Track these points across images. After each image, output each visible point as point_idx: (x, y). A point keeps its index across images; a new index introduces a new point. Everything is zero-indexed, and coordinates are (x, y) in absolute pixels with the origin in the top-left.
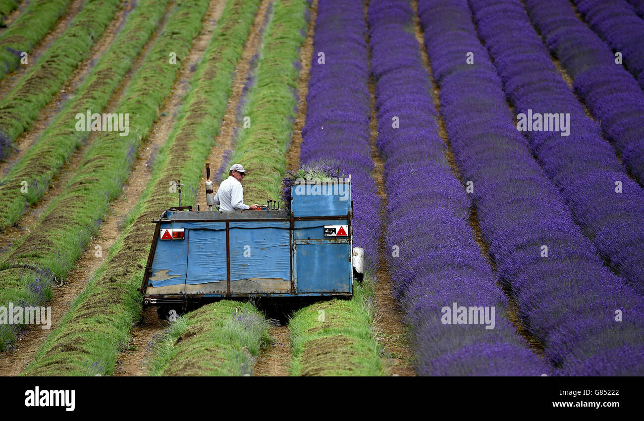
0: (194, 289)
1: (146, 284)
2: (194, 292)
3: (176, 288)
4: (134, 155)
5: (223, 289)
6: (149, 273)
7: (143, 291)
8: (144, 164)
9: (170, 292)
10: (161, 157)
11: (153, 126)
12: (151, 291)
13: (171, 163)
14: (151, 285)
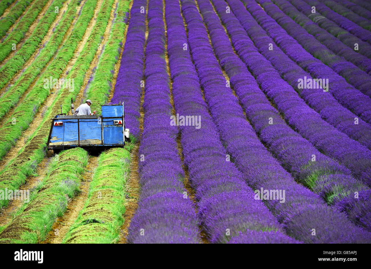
0: (66, 143)
1: (49, 141)
2: (67, 145)
3: (60, 143)
4: (36, 111)
5: (77, 143)
6: (50, 138)
7: (48, 144)
8: (40, 114)
9: (57, 144)
10: (48, 111)
11: (47, 98)
12: (51, 144)
13: (52, 114)
14: (51, 142)
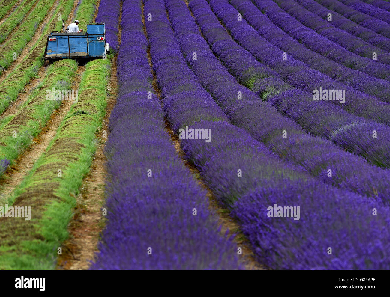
0: (59, 55)
1: (45, 54)
2: (60, 56)
3: (54, 55)
4: (37, 27)
5: (68, 55)
6: (46, 51)
7: (45, 55)
8: (40, 30)
9: (53, 56)
10: (46, 27)
12: (47, 56)
13: (49, 29)
14: (47, 54)
